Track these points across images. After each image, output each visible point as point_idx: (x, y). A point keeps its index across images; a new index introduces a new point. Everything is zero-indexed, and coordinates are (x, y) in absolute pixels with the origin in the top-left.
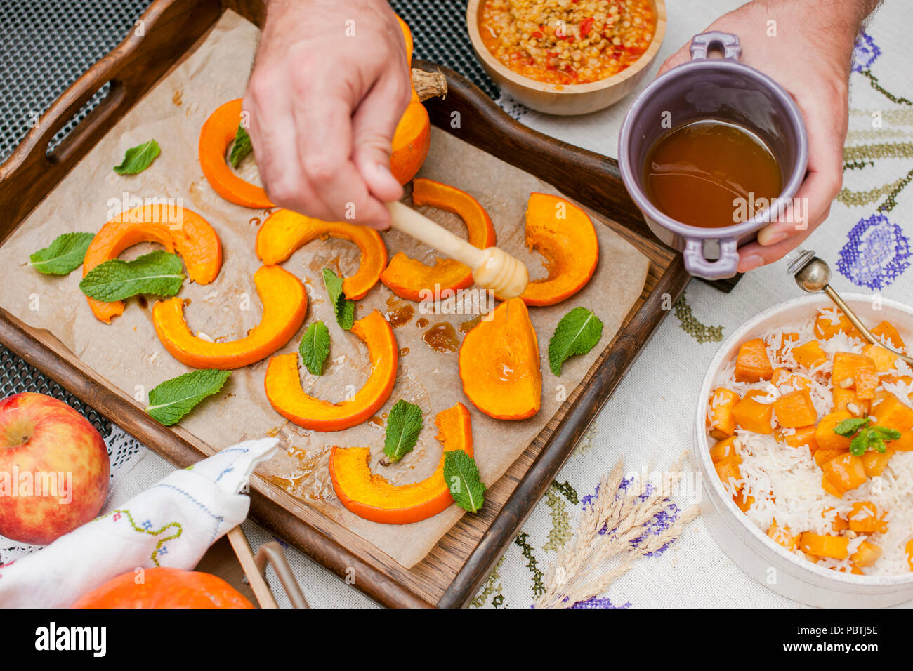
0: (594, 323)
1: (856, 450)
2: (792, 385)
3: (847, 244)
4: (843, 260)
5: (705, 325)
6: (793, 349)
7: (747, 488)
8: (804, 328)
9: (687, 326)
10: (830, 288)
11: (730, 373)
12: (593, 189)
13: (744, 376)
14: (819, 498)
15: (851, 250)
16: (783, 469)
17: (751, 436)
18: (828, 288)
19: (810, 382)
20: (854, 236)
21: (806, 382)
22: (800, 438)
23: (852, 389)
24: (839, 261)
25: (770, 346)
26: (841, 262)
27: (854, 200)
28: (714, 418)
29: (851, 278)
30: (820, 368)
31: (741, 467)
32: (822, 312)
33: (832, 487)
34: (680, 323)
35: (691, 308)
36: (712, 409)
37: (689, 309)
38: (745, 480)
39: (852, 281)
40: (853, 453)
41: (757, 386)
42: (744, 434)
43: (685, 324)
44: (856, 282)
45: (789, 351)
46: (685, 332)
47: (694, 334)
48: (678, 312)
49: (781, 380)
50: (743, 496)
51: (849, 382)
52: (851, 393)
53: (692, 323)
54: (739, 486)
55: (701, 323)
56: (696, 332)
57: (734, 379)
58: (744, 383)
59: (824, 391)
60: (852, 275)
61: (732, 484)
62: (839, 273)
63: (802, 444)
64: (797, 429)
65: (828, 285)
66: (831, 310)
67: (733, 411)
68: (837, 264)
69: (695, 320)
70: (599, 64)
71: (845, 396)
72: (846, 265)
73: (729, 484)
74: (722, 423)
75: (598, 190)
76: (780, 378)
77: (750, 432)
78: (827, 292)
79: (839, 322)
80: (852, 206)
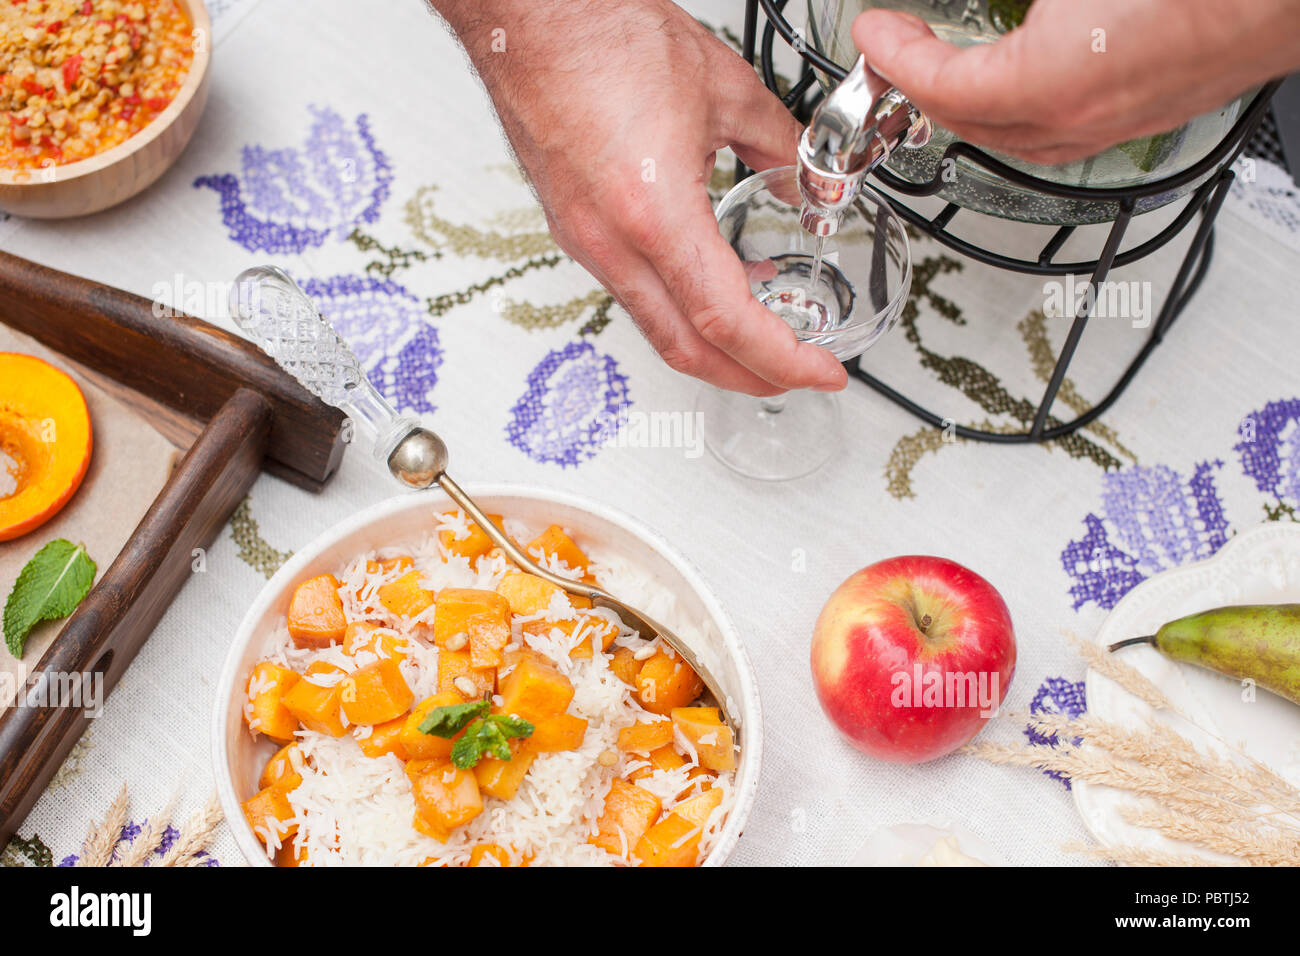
0: (83, 563)
1: (461, 759)
2: (373, 651)
3: (526, 393)
4: (517, 421)
5: (279, 551)
6: (381, 588)
7: (301, 831)
8: (423, 546)
9: (250, 553)
10: (446, 476)
11: (282, 635)
12: (87, 339)
13: (306, 640)
14: (412, 844)
15: (530, 405)
16: (359, 796)
17: (320, 739)
18: (442, 478)
19: (405, 644)
20: (536, 380)
21: (395, 644)
22: (379, 742)
23: (466, 650)
24: (509, 425)
25: (346, 584)
26: (513, 425)
27: (537, 320)
28: (254, 715)
29: (529, 450)
30: (420, 617)
31: (291, 797)
32: (440, 517)
33: (426, 826)
34: (238, 549)
35: (258, 523)
36: (250, 701)
37: (253, 526)
38: (299, 818)
39: (529, 455)
40: (458, 765)
41: (322, 655)
42: (310, 737)
43: (246, 551)
44: (536, 457)
45: (374, 592)
46: (246, 564)
47: (261, 566)
48: (235, 531)
49: (357, 644)
50: (293, 846)
51: (459, 640)
52: (463, 659)
53: (257, 549)
54: (285, 830)
55: (273, 547)
56: (264, 563)
57: (292, 644)
58: (307, 650)
59: (428, 656)
60: (532, 446)
61: (272, 829)
62: (509, 443)
63: (382, 752)
64: (376, 727)
65: (443, 473)
66: (455, 514)
67: (282, 700)
68: (505, 429)
69: (263, 542)
70: (97, 130)
71: (456, 664)
72: (521, 430)
73: (268, 829)
74: (265, 721)
75: (93, 339)
76: (354, 640)
77: (318, 734)
78: (442, 485)
79: (468, 534)
80: (536, 331)
